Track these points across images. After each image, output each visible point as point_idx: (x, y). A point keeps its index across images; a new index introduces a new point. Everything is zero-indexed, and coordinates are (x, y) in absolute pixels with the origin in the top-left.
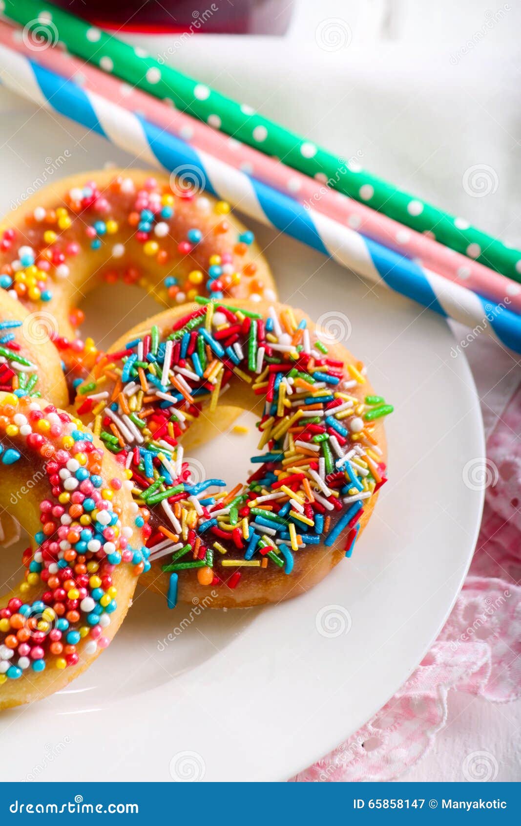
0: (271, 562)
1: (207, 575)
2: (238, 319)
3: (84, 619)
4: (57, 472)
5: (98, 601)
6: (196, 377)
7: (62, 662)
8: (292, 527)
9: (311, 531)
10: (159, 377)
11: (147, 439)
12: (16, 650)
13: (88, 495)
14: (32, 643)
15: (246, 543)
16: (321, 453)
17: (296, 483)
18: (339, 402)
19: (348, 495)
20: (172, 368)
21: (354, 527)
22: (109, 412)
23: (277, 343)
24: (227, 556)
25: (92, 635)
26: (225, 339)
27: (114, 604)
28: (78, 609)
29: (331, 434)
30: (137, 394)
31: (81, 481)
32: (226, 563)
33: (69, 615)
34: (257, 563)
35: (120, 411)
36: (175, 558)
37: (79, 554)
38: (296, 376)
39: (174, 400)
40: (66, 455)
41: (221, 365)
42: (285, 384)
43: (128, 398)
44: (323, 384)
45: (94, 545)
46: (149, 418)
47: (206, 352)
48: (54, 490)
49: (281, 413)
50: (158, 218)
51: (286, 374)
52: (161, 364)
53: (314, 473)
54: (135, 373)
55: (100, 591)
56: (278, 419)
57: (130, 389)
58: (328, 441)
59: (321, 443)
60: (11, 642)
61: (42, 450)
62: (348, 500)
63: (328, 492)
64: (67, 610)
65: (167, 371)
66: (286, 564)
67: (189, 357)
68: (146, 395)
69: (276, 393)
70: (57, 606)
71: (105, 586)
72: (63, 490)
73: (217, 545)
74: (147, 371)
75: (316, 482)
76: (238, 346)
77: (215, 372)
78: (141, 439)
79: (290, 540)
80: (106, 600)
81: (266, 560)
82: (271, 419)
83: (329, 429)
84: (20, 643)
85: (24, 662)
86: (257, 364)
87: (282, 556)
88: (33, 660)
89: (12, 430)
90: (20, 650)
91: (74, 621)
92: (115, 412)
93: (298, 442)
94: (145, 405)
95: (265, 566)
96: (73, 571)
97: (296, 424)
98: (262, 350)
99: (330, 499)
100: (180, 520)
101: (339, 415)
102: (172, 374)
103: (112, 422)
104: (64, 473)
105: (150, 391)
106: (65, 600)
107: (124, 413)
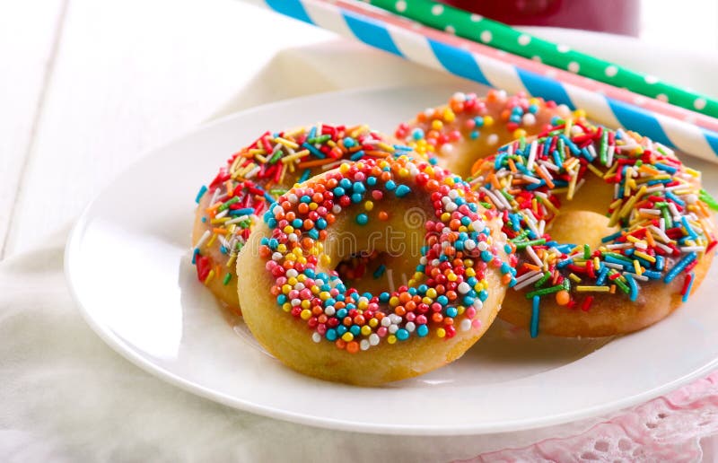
0: (618, 288)
1: (564, 297)
2: (592, 131)
3: (461, 299)
4: (440, 199)
5: (473, 287)
6: (556, 168)
7: (442, 332)
8: (637, 263)
9: (653, 266)
10: (525, 165)
11: (515, 208)
12: (404, 317)
13: (465, 214)
14: (417, 312)
15: (598, 274)
16: (662, 216)
17: (641, 235)
18: (677, 184)
19: (684, 245)
20: (536, 161)
21: (690, 273)
22: (483, 189)
23: (625, 144)
24: (581, 284)
25: (467, 315)
26: (580, 142)
27: (486, 293)
28: (456, 290)
29: (669, 201)
30: (507, 177)
31: (459, 205)
32: (580, 288)
33: (448, 293)
34: (606, 289)
35: (492, 188)
36: (537, 285)
37: (457, 250)
38: (639, 166)
39: (538, 182)
40: (448, 188)
41: (577, 161)
42: (631, 171)
43: (500, 179)
44: (663, 172)
45: (470, 244)
46: (517, 196)
47: (565, 151)
48: (437, 212)
49: (627, 193)
50: (526, 111)
51: (632, 165)
52: (527, 157)
53: (656, 229)
54: (506, 162)
55: (475, 280)
56: (625, 199)
57: (502, 173)
58: (668, 207)
59: (661, 208)
60: (401, 311)
61: (428, 184)
62: (684, 249)
63: (667, 240)
64: (447, 290)
65: (531, 164)
66: (631, 291)
67: (551, 154)
68: (514, 178)
69: (623, 177)
70: (438, 287)
71: (479, 277)
72: (444, 211)
73: (572, 275)
74: (515, 161)
75: (658, 235)
76: (591, 148)
77: (573, 166)
78: (510, 208)
79: (635, 273)
80: (480, 286)
81: (614, 286)
82: (620, 201)
83: (669, 199)
84: (407, 311)
85: (411, 326)
86: (607, 159)
87: (628, 284)
88: (418, 325)
89: (403, 171)
90: (407, 317)
91: (452, 298)
92: (489, 189)
93: (642, 210)
94: (514, 186)
95: (613, 292)
96: (452, 263)
97: (640, 199)
98: (612, 149)
99: (669, 245)
100: (542, 259)
101: (677, 192)
102: (536, 165)
103: (486, 195)
104: (446, 199)
105: (518, 176)
106: (446, 282)
107: (496, 188)
